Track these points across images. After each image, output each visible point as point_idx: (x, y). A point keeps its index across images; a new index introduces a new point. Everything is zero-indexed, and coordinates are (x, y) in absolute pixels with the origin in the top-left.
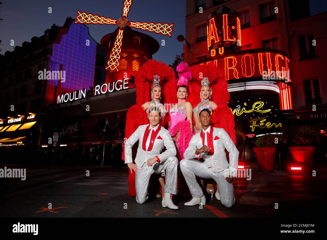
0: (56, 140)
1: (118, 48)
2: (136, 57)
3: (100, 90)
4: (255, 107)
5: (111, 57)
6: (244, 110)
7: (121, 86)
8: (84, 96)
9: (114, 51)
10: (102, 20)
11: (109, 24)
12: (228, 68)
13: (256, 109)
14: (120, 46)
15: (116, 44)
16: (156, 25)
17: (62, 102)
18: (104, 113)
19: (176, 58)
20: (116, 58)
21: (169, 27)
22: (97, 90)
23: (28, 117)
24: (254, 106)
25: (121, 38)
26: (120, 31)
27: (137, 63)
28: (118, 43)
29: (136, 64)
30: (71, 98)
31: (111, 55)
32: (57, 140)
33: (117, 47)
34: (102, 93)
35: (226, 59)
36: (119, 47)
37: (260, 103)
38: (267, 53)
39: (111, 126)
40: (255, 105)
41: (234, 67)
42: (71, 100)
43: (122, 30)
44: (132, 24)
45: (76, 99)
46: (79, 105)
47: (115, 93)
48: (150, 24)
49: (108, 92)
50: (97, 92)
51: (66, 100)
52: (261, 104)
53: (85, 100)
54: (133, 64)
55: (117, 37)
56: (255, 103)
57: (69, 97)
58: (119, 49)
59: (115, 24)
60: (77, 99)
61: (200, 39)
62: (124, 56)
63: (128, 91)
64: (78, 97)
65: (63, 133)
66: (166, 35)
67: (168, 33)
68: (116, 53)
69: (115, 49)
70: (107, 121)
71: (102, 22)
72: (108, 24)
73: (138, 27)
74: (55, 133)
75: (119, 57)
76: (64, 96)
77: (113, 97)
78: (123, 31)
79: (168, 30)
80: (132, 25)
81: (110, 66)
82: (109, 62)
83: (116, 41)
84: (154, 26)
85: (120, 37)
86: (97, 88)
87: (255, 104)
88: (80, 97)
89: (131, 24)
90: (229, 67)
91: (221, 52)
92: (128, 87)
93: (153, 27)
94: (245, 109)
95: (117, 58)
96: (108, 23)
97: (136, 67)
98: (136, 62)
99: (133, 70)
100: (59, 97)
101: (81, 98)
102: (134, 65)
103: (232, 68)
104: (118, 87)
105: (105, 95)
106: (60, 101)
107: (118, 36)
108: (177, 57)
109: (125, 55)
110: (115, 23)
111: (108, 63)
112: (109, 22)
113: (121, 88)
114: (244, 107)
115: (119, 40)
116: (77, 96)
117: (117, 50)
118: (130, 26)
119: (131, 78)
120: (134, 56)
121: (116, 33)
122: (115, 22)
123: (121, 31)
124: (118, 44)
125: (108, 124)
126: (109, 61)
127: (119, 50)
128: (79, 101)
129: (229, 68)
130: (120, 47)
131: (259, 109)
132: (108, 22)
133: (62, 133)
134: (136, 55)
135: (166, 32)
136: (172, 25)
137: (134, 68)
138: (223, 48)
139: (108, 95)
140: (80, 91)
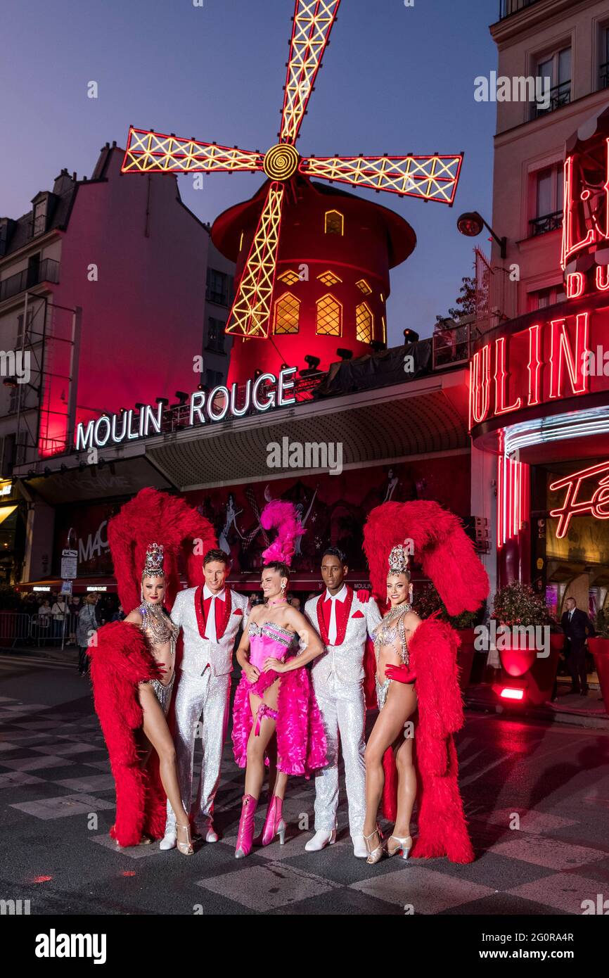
0: (71, 574)
1: (268, 256)
2: (329, 284)
3: (204, 410)
5: (244, 289)
7: (271, 395)
8: (157, 426)
9: (253, 267)
10: (211, 158)
11: (236, 170)
14: (274, 248)
15: (258, 242)
16: (399, 164)
17: (91, 445)
18: (222, 484)
19: (462, 289)
20: (261, 291)
21: (446, 168)
22: (198, 409)
25: (275, 220)
26: (272, 195)
27: (334, 306)
28: (267, 238)
29: (328, 310)
30: (118, 434)
31: (243, 282)
32: (74, 575)
33: (264, 252)
34: (210, 419)
36: (270, 253)
39: (243, 531)
42: (117, 440)
43: (280, 190)
44: (314, 164)
45: (131, 436)
46: (143, 456)
47: (253, 419)
48: (376, 162)
49: (230, 417)
50: (195, 413)
51: (101, 438)
53: (161, 439)
54: (319, 309)
55: (263, 215)
57: (111, 429)
58: (269, 261)
59: (257, 167)
60: (136, 435)
61: (544, 221)
62: (290, 283)
63: (292, 414)
64: (138, 431)
65: (98, 547)
66: (433, 199)
67: (441, 190)
68: (259, 275)
69: (256, 259)
70: (231, 510)
71: (212, 165)
72: (230, 172)
73: (336, 174)
74: (67, 551)
75: (269, 287)
76: (95, 424)
77: (245, 432)
78: (282, 193)
79: (443, 180)
80: (312, 170)
81: (240, 322)
82: (237, 308)
83: (260, 232)
84: (391, 169)
85: (272, 216)
86: (198, 401)
88: (144, 429)
89: (312, 166)
91: (604, 282)
92: (293, 401)
93: (388, 171)
95: (264, 293)
96: (232, 168)
97: (328, 319)
98: (329, 301)
99: (321, 331)
100: (81, 428)
101: (147, 434)
102: (321, 314)
104: (262, 398)
105: (220, 426)
106: (84, 443)
107: (265, 211)
108: (466, 286)
109: (291, 280)
110: (256, 165)
111: (234, 309)
112: (235, 164)
113: (272, 402)
115: (269, 228)
116: (135, 428)
117: (261, 264)
118: (307, 172)
119: (306, 366)
120: (323, 280)
121: (259, 201)
122: (254, 164)
123: (276, 194)
124: (267, 240)
125: (233, 521)
126: (237, 305)
127: (268, 265)
128: (142, 442)
130: (274, 253)
132: (232, 162)
133: (95, 548)
134: (329, 277)
135: (433, 188)
136: (457, 160)
137: (321, 323)
139: (230, 426)
140: (143, 408)
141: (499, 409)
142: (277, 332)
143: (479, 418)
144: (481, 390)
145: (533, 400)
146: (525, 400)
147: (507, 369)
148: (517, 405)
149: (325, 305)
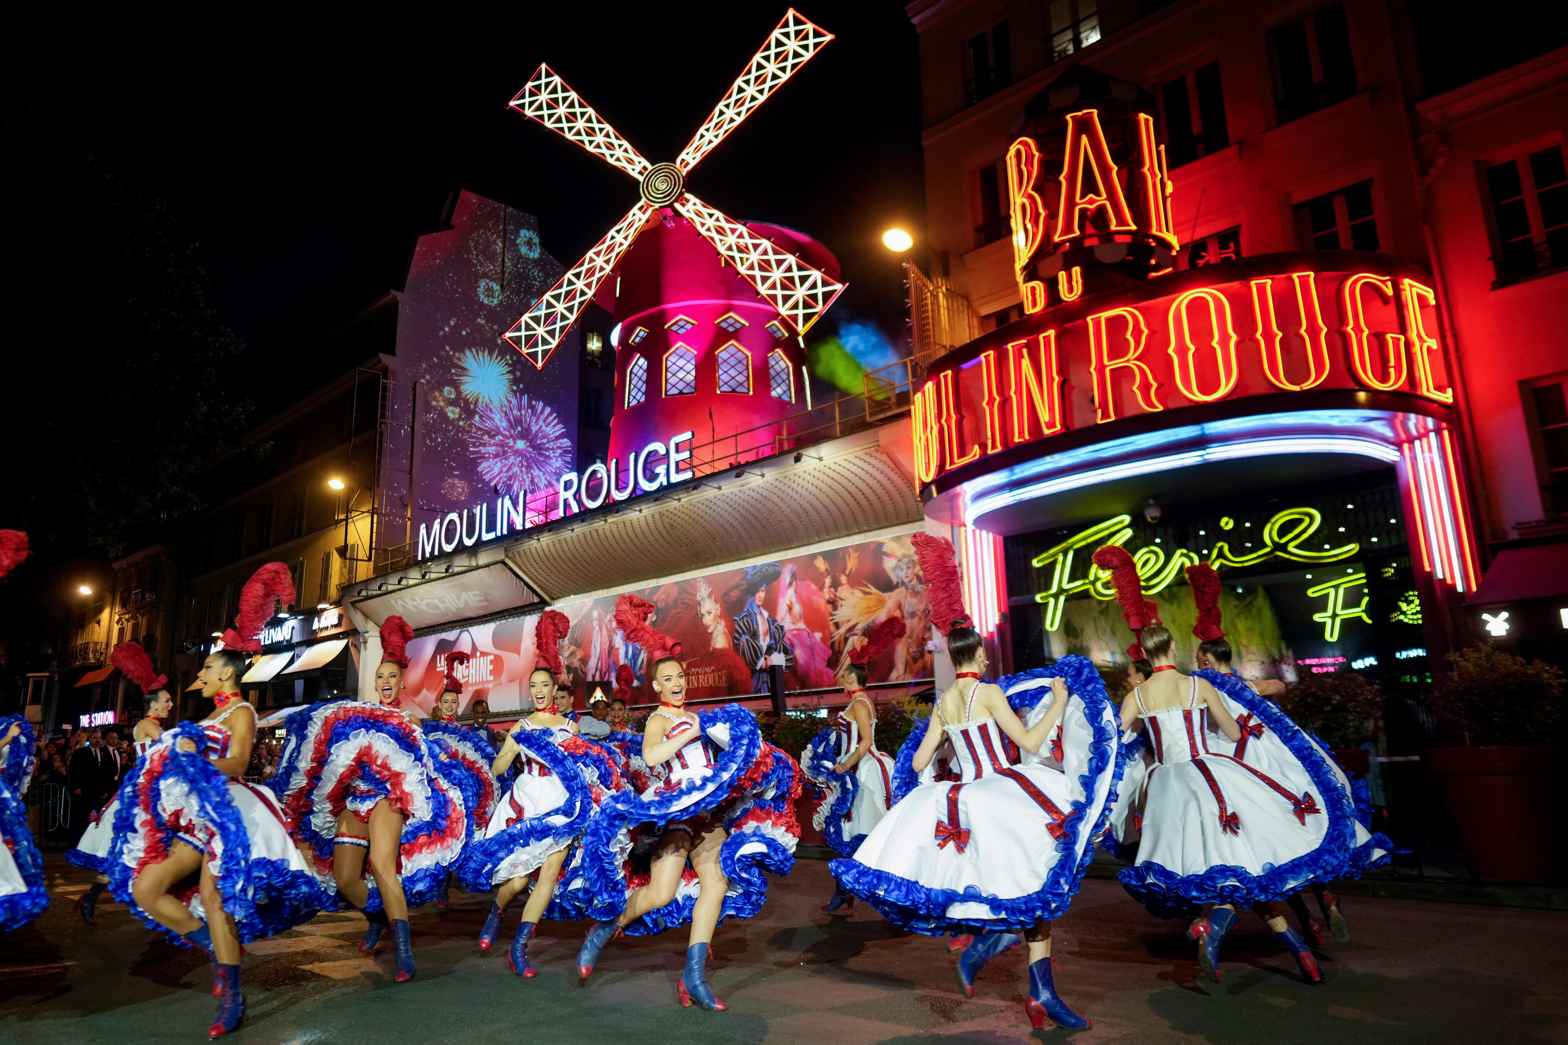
2: (731, 329)
3: (577, 496)
4: (1276, 539)
6: (1221, 555)
7: (661, 469)
8: (519, 522)
12: (1106, 362)
13: (1283, 548)
17: (436, 553)
22: (569, 495)
23: (316, 619)
24: (1270, 533)
27: (740, 356)
29: (732, 362)
30: (470, 535)
34: (585, 507)
35: (1097, 323)
37: (1302, 517)
38: (1295, 276)
40: (1276, 527)
41: (1136, 359)
42: (468, 542)
45: (486, 537)
46: (501, 562)
47: (639, 504)
49: (610, 501)
50: (566, 502)
51: (449, 541)
52: (1307, 520)
53: (523, 538)
54: (720, 361)
56: (1273, 520)
57: (461, 529)
60: (492, 536)
62: (682, 331)
64: (495, 531)
76: (441, 524)
86: (568, 486)
87: (1276, 521)
88: (503, 527)
90: (1111, 358)
91: (1071, 290)
92: (689, 475)
94: (1230, 550)
97: (732, 373)
98: (732, 350)
99: (724, 388)
100: (425, 531)
101: (505, 532)
102: (724, 367)
103: (1128, 361)
104: (651, 477)
105: (598, 516)
106: (428, 550)
109: (682, 327)
113: (662, 480)
114: (1224, 541)
116: (491, 527)
128: (499, 544)
129: (1111, 365)
131: (1297, 547)
134: (732, 317)
137: (724, 378)
138: (1076, 270)
139: (610, 515)
140: (500, 499)
141: (952, 463)
142: (669, 393)
143: (927, 475)
144: (927, 440)
145: (994, 446)
146: (983, 447)
147: (958, 410)
148: (975, 455)
149: (729, 356)
